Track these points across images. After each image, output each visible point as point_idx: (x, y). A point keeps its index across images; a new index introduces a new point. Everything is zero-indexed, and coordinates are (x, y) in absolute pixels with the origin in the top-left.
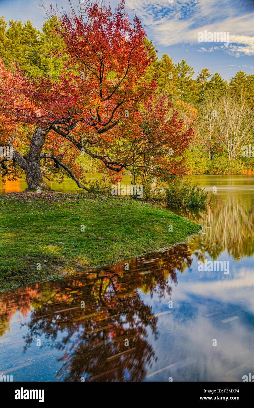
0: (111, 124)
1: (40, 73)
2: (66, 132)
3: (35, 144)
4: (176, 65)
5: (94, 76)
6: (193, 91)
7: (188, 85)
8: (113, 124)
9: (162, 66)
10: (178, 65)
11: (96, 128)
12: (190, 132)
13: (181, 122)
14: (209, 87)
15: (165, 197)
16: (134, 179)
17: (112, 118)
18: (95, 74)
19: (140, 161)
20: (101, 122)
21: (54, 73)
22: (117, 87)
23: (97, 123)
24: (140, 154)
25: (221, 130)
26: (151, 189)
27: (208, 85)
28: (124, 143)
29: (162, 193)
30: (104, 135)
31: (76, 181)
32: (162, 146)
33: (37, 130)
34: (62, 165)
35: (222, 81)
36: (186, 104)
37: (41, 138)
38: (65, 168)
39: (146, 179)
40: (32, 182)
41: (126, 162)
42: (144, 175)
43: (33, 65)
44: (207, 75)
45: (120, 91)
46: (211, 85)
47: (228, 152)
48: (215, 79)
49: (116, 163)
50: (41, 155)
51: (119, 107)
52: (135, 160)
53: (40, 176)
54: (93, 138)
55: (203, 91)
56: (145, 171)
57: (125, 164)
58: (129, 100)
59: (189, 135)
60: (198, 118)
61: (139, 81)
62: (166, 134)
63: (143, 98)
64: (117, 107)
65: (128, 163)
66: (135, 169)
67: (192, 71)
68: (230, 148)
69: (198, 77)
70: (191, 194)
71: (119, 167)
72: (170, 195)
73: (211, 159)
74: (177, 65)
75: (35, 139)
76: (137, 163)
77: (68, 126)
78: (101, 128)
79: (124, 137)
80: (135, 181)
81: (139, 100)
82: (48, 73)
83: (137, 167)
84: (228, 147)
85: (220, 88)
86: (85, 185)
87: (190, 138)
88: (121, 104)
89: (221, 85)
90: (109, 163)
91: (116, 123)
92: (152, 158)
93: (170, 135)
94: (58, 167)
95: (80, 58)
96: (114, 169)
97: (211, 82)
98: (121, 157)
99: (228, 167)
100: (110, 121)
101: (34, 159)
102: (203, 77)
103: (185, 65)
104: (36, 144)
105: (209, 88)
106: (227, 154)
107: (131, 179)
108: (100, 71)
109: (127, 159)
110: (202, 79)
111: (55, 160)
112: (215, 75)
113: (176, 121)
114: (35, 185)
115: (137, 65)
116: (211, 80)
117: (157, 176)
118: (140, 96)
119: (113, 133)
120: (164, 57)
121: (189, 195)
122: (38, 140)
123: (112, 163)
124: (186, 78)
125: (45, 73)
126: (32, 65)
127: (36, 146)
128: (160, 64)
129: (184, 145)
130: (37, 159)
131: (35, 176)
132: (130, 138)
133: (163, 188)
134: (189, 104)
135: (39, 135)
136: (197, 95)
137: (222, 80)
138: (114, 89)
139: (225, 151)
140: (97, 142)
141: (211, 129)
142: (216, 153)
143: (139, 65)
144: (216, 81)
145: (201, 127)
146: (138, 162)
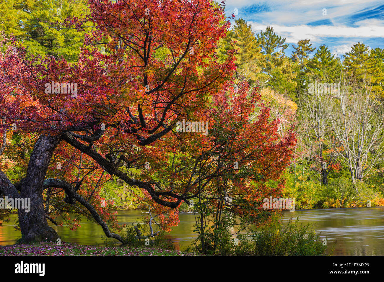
0: (162, 129)
1: (42, 52)
2: (87, 144)
3: (36, 165)
4: (258, 35)
5: (135, 54)
6: (287, 75)
7: (279, 65)
8: (165, 130)
9: (236, 37)
10: (262, 36)
11: (138, 137)
12: (290, 140)
13: (275, 123)
14: (312, 67)
15: (254, 248)
16: (202, 220)
17: (163, 120)
18: (137, 51)
19: (210, 190)
20: (145, 127)
21: (65, 50)
22: (171, 71)
23: (139, 129)
24: (210, 178)
25: (337, 134)
26: (231, 236)
27: (310, 65)
28: (183, 160)
29: (249, 243)
30: (149, 147)
31: (102, 225)
32: (246, 163)
33: (40, 142)
34: (79, 199)
35: (331, 59)
36: (277, 94)
37: (46, 154)
38: (83, 203)
39: (221, 219)
40: (29, 228)
41: (186, 191)
42: (217, 213)
43: (32, 39)
44: (307, 50)
45: (177, 76)
46: (315, 64)
47: (350, 170)
48: (321, 55)
49: (169, 194)
50: (45, 183)
51: (175, 101)
52: (203, 188)
53: (43, 217)
54: (131, 153)
55: (304, 74)
56: (219, 206)
57: (185, 194)
58: (190, 91)
59: (289, 143)
60: (298, 115)
61: (207, 61)
62: (251, 144)
63: (214, 87)
64: (172, 102)
65: (190, 194)
66: (202, 202)
67: (284, 44)
68: (353, 163)
69: (294, 53)
70: (299, 243)
71: (175, 200)
72: (264, 245)
73: (324, 181)
74: (260, 35)
75: (36, 157)
76: (205, 193)
77: (90, 133)
78: (145, 135)
79: (183, 150)
80: (204, 223)
81: (207, 90)
82: (54, 51)
83: (205, 200)
84: (351, 162)
85: (329, 69)
86: (117, 232)
87: (292, 150)
88: (178, 97)
89: (331, 64)
90: (158, 194)
91: (170, 128)
92: (230, 183)
93: (259, 146)
94: (72, 203)
95: (113, 29)
96: (167, 204)
97: (314, 59)
98: (178, 182)
99: (352, 195)
100: (161, 124)
101: (33, 189)
102: (302, 53)
103: (272, 35)
104: (38, 165)
105: (312, 70)
106: (349, 173)
107: (197, 219)
108: (144, 48)
109: (188, 187)
110: (301, 55)
111: (68, 192)
112: (320, 49)
113: (268, 123)
114: (34, 234)
115: (203, 37)
116: (313, 57)
117: (240, 214)
118: (210, 84)
119: (165, 144)
120: (237, 24)
121: (295, 244)
122: (42, 157)
123: (164, 194)
124: (275, 55)
125: (50, 51)
126: (29, 40)
127: (38, 167)
128: (233, 33)
129: (282, 162)
130: (39, 190)
131: (34, 217)
132: (193, 151)
133: (251, 233)
134: (282, 95)
135: (43, 150)
136: (294, 80)
137: (332, 56)
138: (166, 73)
139: (345, 169)
140: (137, 159)
141: (321, 133)
142: (331, 173)
143: (207, 36)
144: (322, 59)
145: (304, 131)
146: (207, 192)
